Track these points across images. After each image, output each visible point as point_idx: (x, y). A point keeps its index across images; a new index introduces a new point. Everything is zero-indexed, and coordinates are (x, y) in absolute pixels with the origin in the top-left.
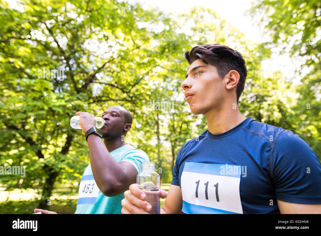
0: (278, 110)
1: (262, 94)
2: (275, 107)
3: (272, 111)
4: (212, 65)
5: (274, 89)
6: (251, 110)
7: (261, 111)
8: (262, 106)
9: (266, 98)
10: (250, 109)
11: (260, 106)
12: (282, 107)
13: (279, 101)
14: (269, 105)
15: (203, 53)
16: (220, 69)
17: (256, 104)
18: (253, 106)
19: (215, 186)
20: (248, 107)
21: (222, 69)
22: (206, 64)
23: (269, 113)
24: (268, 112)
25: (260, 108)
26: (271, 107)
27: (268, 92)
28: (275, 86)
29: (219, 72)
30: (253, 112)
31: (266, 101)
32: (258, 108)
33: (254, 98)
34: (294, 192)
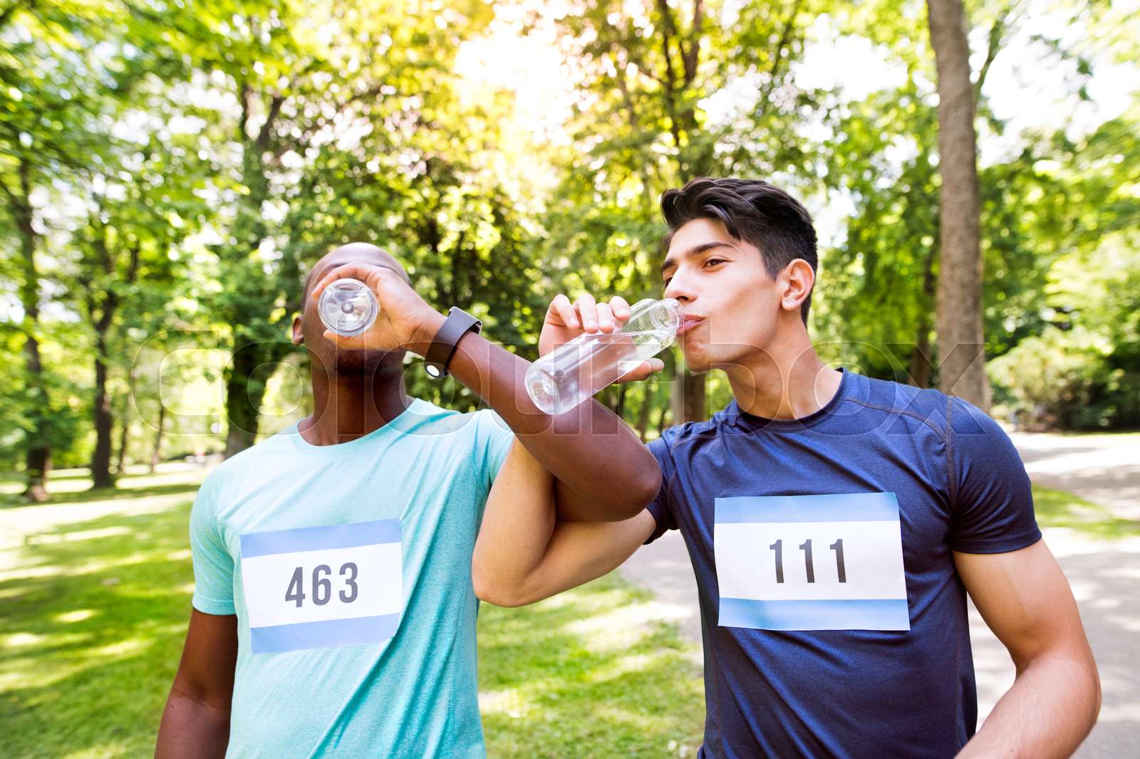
0: (492, 219)
1: (448, 158)
2: (486, 209)
3: (475, 221)
4: (748, 241)
5: (485, 146)
6: (410, 209)
7: (442, 218)
8: (446, 199)
9: (458, 175)
10: (407, 203)
11: (439, 200)
12: (503, 211)
13: (497, 191)
14: (466, 197)
15: (730, 207)
16: (768, 255)
17: (428, 192)
18: (415, 198)
19: (832, 547)
20: (400, 196)
21: (774, 255)
22: (736, 240)
23: (465, 227)
24: (461, 223)
25: (438, 207)
26: (471, 206)
27: (468, 153)
28: (490, 136)
29: (766, 263)
30: (414, 215)
31: (457, 183)
32: (433, 205)
33: (422, 167)
34: (997, 532)
